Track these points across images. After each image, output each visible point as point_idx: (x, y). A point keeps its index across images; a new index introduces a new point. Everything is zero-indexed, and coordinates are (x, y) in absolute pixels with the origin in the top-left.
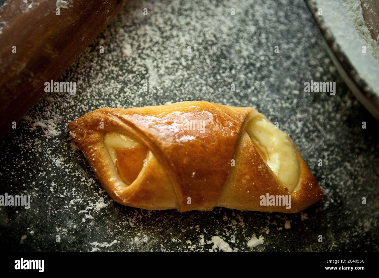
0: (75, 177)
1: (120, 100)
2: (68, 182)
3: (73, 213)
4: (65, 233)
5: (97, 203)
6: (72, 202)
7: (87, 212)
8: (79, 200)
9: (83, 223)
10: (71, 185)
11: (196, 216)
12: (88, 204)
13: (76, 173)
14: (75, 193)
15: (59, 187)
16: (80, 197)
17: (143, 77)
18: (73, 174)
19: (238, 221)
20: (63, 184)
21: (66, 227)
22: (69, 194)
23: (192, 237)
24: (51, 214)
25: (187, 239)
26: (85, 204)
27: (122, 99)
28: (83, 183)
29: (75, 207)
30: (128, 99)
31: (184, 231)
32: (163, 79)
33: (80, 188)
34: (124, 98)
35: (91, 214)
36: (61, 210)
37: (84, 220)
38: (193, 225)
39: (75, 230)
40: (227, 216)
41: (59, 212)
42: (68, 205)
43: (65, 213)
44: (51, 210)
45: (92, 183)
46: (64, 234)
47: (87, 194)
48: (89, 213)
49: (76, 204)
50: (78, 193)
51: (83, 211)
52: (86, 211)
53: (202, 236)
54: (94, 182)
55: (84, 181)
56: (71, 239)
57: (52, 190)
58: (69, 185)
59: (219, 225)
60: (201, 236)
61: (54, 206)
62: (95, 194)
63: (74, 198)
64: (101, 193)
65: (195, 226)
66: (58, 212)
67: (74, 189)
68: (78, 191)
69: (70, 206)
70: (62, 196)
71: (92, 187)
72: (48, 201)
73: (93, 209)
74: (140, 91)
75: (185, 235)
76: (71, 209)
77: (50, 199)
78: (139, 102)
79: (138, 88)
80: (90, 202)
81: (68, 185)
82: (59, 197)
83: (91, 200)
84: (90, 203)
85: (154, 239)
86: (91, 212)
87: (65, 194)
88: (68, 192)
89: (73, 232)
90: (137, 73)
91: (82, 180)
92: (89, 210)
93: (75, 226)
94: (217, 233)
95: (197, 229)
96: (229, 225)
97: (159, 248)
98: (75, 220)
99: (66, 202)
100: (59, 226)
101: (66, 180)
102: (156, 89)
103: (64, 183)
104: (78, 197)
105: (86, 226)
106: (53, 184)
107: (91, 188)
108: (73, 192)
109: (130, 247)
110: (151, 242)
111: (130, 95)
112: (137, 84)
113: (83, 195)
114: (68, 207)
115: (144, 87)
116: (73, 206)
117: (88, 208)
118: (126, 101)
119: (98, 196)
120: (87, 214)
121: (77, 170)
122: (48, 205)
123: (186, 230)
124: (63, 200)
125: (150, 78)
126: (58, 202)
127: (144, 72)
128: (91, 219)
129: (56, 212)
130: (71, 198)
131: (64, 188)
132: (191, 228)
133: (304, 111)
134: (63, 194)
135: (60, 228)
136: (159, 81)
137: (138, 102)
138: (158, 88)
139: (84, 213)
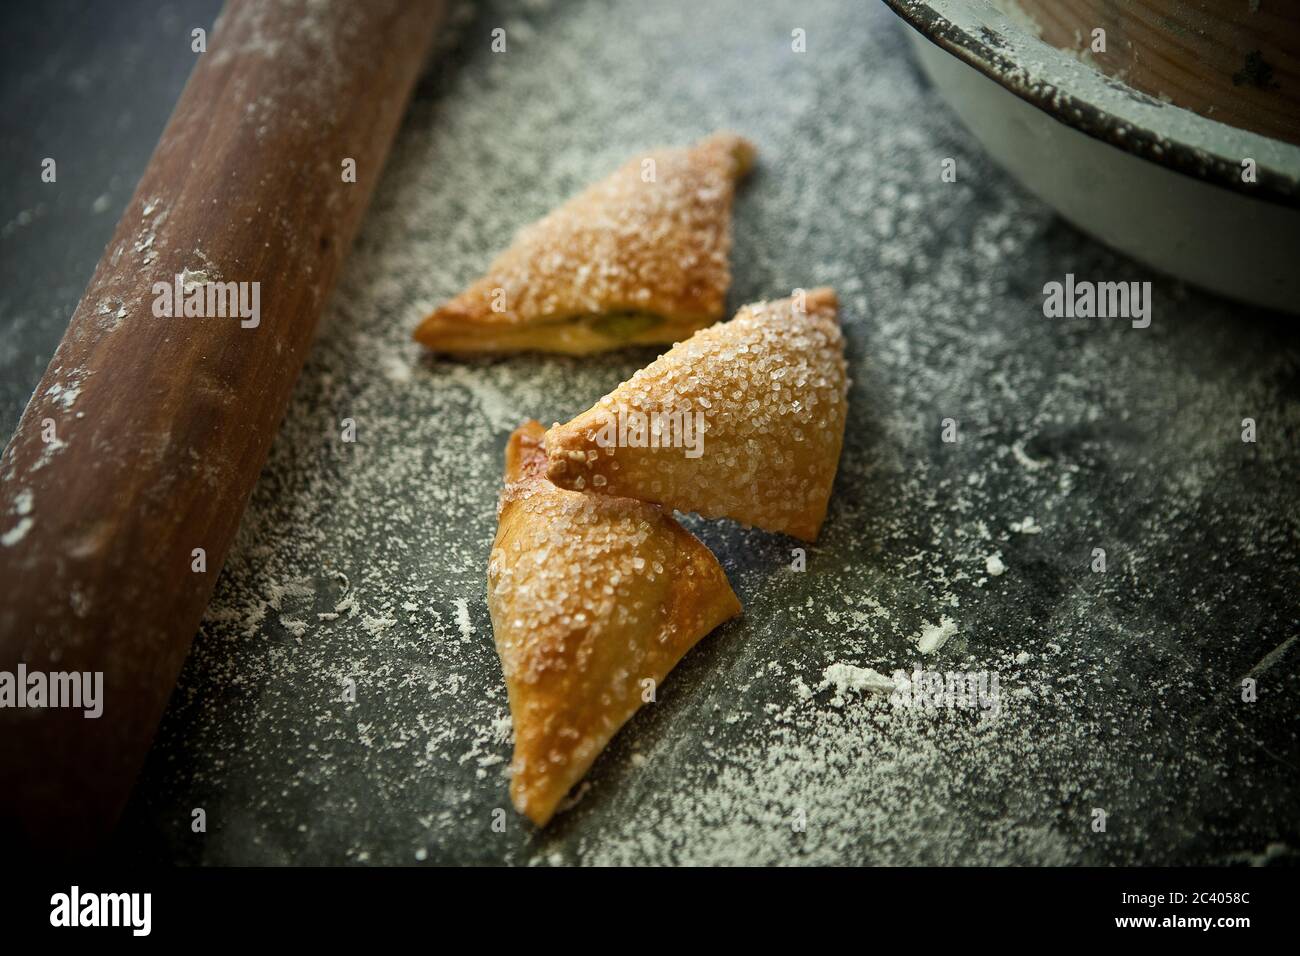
0: (411, 690)
1: (436, 480)
2: (397, 708)
3: (445, 770)
4: (449, 822)
5: (493, 722)
6: (431, 747)
7: (480, 751)
8: (447, 733)
9: (483, 781)
10: (409, 713)
11: (758, 643)
12: (473, 734)
13: (409, 680)
14: (427, 724)
15: (382, 729)
16: (446, 727)
17: (466, 410)
18: (401, 686)
19: (866, 609)
20: (388, 718)
21: (443, 808)
22: (413, 733)
23: (773, 692)
24: (393, 796)
25: (762, 703)
26: (466, 736)
27: (440, 477)
28: (438, 694)
29: (445, 755)
30: (452, 470)
31: (745, 689)
32: (517, 393)
33: (434, 707)
34: (443, 472)
35: (491, 752)
36: (413, 777)
37: (481, 773)
38: (760, 666)
39: (470, 803)
40: (834, 608)
41: (412, 782)
42: (423, 757)
43: (427, 779)
44: (387, 787)
45: (460, 683)
46: (447, 827)
47: (460, 714)
48: (487, 752)
49: (444, 746)
50: (436, 720)
51: (468, 755)
52: (475, 752)
53: (798, 680)
54: (463, 679)
55: (436, 689)
56: (470, 830)
57: (367, 742)
58: (404, 713)
59: (825, 638)
60: (793, 682)
61: (388, 775)
62: (479, 704)
63: (430, 735)
64: (493, 696)
65: (766, 667)
66: (407, 783)
67: (420, 717)
68: (435, 716)
69: (430, 757)
70: (398, 745)
71: (463, 692)
72: (370, 771)
73: (492, 738)
74: (475, 442)
75: (754, 697)
76: (437, 761)
77: (372, 765)
78: (485, 465)
79: (466, 437)
80: (476, 727)
81: (401, 715)
82: (394, 750)
83: (475, 722)
84: (477, 730)
85: (678, 739)
86: (489, 746)
87: (403, 737)
88: (409, 728)
89: (469, 812)
90: (446, 407)
91: (431, 688)
92: (482, 746)
93: (466, 796)
94: (832, 658)
95: (775, 672)
96: (849, 629)
97: (703, 753)
98: (460, 782)
99: (416, 753)
100: (425, 814)
101: (391, 705)
102: (511, 421)
103: (391, 715)
104: (441, 729)
105: (493, 784)
106: (362, 727)
107: (462, 697)
108: (422, 723)
109: (629, 782)
110: (676, 748)
111: (454, 459)
112: (459, 430)
113: (450, 719)
114: (425, 763)
115: (478, 430)
116: (437, 754)
117: (476, 742)
118: (451, 476)
119: (491, 706)
120: (483, 755)
121: (409, 671)
122: (374, 780)
123: (749, 686)
124: (406, 752)
125: (485, 406)
126: (397, 761)
127: (462, 400)
128: (497, 764)
129: (402, 786)
130: (425, 738)
131: (395, 725)
132: (759, 674)
133: (893, 316)
134: (399, 740)
135: (431, 817)
136: (510, 401)
137: (481, 467)
138: (515, 416)
139: (474, 759)
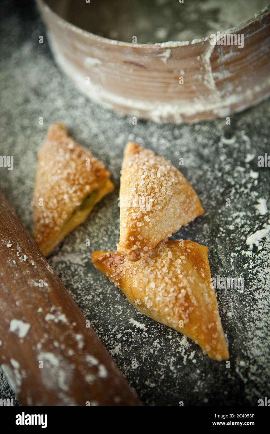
0: (147, 358)
1: (84, 294)
2: (150, 367)
3: (184, 370)
4: (202, 383)
5: (180, 343)
6: (172, 368)
7: (186, 355)
8: (172, 360)
9: (197, 363)
10: (155, 365)
11: (222, 253)
12: (179, 353)
13: (144, 356)
14: (163, 363)
15: (153, 377)
16: (169, 359)
17: (69, 268)
18: (143, 360)
19: (237, 217)
20: (151, 372)
21: (195, 382)
22: (163, 369)
23: (241, 262)
24: (178, 392)
25: (242, 267)
26: (178, 355)
27: (84, 292)
28: (156, 352)
29: (178, 367)
30: (85, 287)
31: (233, 268)
32: (77, 249)
33: (159, 356)
34: (83, 290)
35: (190, 353)
36: (177, 382)
37: (194, 361)
38: (229, 258)
39: (202, 372)
40: (230, 225)
41: (179, 384)
42: (173, 373)
43: (182, 378)
44: (174, 392)
45: (158, 343)
46: (203, 385)
47: (168, 351)
48: (188, 354)
49: (175, 364)
50: (164, 359)
51: (185, 360)
52: (185, 357)
53: (243, 252)
54: (158, 341)
55: (154, 351)
56: (210, 379)
57: (153, 385)
58: (153, 367)
59: (236, 235)
60: (243, 254)
61: (170, 388)
62: (170, 343)
63: (168, 365)
64: (172, 337)
65: (231, 257)
66: (178, 385)
67: (159, 363)
68: (163, 359)
69: (175, 371)
70: (163, 377)
71: (162, 344)
72: (164, 392)
73: (185, 348)
74: (82, 273)
75: (238, 268)
76: (179, 371)
77: (162, 390)
78: (92, 277)
79: (77, 275)
80: (177, 350)
81: (153, 368)
82: (163, 380)
83: (175, 349)
84: (179, 350)
85: (233, 298)
86: (188, 352)
87: (161, 373)
88: (160, 369)
89: (204, 375)
90: (62, 272)
91: (152, 352)
92: (185, 353)
93: (198, 371)
94: (244, 238)
95: (235, 256)
96: (239, 226)
97: (244, 296)
98: (192, 370)
99: (170, 374)
100: (193, 388)
101: (147, 368)
102: (85, 259)
103: (150, 371)
104: (169, 360)
105: (201, 361)
106: (147, 383)
107: (163, 346)
108: (162, 364)
109: (235, 323)
110: (235, 301)
111: (81, 284)
112: (73, 275)
113: (168, 355)
114: (176, 374)
115: (79, 270)
116: (176, 368)
117: (182, 354)
118: (86, 289)
119: (174, 340)
120: (189, 356)
121: (141, 354)
122: (168, 394)
123: (233, 266)
124: (167, 376)
125: (72, 261)
126: (168, 382)
127: (64, 265)
128: (195, 354)
129: (178, 387)
130: (168, 368)
131: (155, 372)
132: (232, 260)
133: (151, 135)
134: (161, 376)
135: (196, 387)
136: (78, 253)
137: (92, 279)
138: (84, 256)
139: (187, 359)
